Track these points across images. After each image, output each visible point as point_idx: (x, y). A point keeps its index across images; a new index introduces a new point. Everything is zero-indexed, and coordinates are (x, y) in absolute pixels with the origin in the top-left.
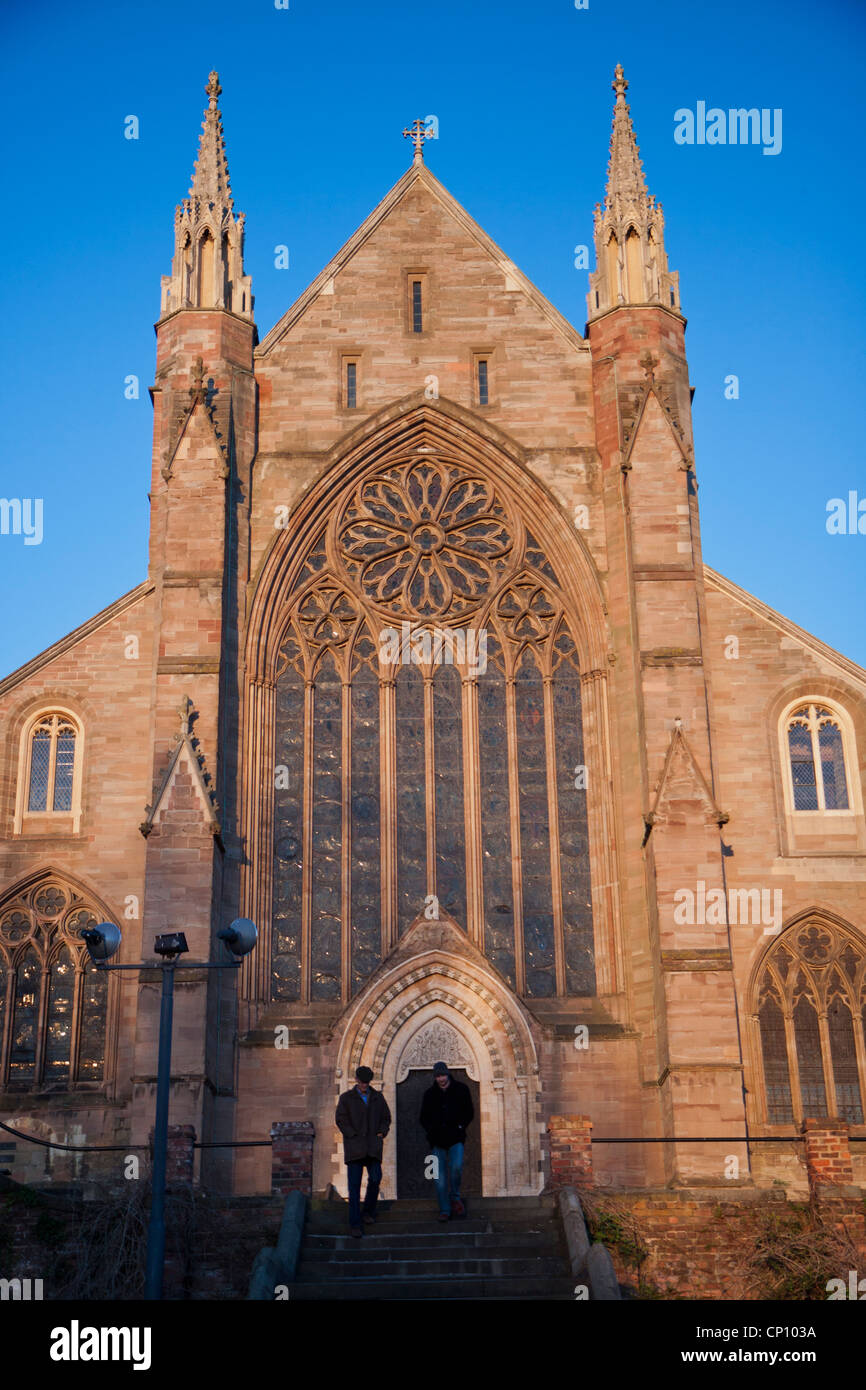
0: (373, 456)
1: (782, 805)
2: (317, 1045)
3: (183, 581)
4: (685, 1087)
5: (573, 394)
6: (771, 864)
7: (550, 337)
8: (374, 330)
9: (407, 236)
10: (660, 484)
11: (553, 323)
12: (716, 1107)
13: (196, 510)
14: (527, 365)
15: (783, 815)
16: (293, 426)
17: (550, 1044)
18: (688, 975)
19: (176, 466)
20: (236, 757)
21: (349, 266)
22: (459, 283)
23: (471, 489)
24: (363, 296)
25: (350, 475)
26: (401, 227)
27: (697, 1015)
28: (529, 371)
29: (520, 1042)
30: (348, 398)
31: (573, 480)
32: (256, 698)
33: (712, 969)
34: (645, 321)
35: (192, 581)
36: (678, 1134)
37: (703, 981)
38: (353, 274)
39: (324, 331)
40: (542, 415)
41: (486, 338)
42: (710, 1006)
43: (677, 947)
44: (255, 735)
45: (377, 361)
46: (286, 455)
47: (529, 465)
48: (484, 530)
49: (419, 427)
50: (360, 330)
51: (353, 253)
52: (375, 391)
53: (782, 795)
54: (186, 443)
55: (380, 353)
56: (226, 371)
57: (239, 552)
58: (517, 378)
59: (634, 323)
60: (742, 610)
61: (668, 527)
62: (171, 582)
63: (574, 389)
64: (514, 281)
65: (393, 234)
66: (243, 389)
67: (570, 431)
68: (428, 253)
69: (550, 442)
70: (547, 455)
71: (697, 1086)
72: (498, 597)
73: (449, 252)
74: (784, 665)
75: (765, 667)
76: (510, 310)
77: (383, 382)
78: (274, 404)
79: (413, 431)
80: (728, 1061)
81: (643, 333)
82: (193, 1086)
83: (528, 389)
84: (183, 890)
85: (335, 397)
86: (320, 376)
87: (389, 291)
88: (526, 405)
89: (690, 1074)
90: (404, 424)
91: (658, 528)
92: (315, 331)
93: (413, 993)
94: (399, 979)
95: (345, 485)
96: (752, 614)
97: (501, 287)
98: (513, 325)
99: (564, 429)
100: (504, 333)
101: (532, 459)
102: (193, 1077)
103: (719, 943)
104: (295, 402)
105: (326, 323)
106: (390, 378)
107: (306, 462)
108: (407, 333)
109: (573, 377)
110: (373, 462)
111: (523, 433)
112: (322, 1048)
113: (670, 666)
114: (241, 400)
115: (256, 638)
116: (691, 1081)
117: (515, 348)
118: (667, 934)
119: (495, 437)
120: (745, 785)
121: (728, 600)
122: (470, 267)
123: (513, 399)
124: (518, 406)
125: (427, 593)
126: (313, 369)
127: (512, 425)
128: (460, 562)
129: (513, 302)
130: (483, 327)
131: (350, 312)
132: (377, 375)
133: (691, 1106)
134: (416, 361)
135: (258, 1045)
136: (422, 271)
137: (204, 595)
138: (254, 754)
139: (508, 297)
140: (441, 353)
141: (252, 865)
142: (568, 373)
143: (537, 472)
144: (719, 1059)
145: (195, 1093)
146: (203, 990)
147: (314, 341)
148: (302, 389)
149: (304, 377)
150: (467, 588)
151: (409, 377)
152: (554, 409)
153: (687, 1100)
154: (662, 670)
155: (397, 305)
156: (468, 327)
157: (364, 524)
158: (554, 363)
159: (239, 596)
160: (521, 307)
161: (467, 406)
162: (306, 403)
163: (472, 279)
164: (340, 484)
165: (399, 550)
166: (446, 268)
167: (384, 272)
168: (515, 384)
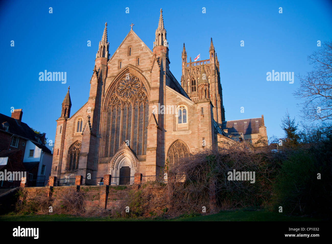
0: (121, 76)
1: (176, 123)
2: (108, 163)
3: (91, 98)
4: (148, 168)
5: (150, 61)
6: (172, 133)
7: (148, 53)
8: (123, 56)
9: (129, 41)
10: (156, 74)
11: (148, 51)
12: (152, 171)
13: (93, 87)
14: (144, 58)
15: (175, 125)
16: (111, 73)
17: (138, 162)
18: (150, 151)
19: (92, 81)
20: (99, 123)
21: (121, 47)
22: (135, 47)
23: (136, 78)
24: (122, 51)
25: (118, 79)
26: (128, 40)
27: (150, 157)
28: (144, 59)
29: (134, 162)
30: (119, 67)
31: (148, 75)
32: (104, 114)
33: (153, 150)
34: (159, 48)
35: (92, 98)
36: (146, 175)
37: (152, 152)
38: (121, 48)
39: (117, 57)
40: (146, 65)
41: (138, 55)
42: (152, 156)
43: (149, 147)
44: (103, 119)
45: (123, 61)
46: (110, 77)
47: (142, 74)
48: (137, 84)
49: (128, 70)
50: (122, 57)
51: (121, 45)
52: (123, 66)
53: (176, 121)
54: (93, 78)
55: (124, 60)
56: (101, 66)
57: (102, 92)
58: (142, 60)
59: (157, 49)
60: (171, 92)
61: (156, 81)
62: (89, 98)
63: (150, 60)
64: (143, 45)
65: (127, 41)
66: (104, 68)
67: (149, 67)
68: (132, 43)
69: (146, 69)
70: (145, 72)
71: (149, 168)
72: (137, 95)
73: (134, 42)
74: (177, 100)
75: (174, 101)
76: (142, 50)
77: (124, 64)
78: (110, 70)
79: (127, 71)
80: (154, 164)
81: (158, 50)
82: (85, 170)
83: (144, 62)
84: (86, 143)
85: (118, 67)
86: (116, 65)
87: (126, 50)
88: (143, 64)
89: (148, 166)
90: (125, 70)
91: (155, 81)
92: (116, 58)
93: (122, 155)
94: (119, 154)
95: (118, 80)
96: (173, 93)
97: (141, 47)
98: (142, 52)
99: (148, 67)
100: (141, 53)
101: (143, 72)
102: (85, 169)
103: (155, 146)
104: (112, 69)
105: (117, 56)
106: (125, 63)
107: (112, 78)
108: (128, 56)
109: (150, 59)
110: (122, 76)
111: (143, 68)
112: (108, 164)
113: (153, 103)
114: (103, 70)
115: (104, 105)
116: (149, 167)
117: (143, 55)
118: (148, 145)
119: (138, 70)
120: (169, 120)
121: (169, 91)
122: (137, 44)
123: (142, 63)
124: (142, 64)
125: (128, 95)
126: (115, 64)
127: (141, 68)
128: (133, 90)
129: (143, 49)
130: (138, 53)
131: (120, 54)
132: (123, 63)
133: (148, 171)
134: (129, 60)
135: (101, 164)
136: (131, 46)
137: (93, 100)
138: (103, 122)
139: (142, 48)
140: (132, 58)
141: (102, 138)
142: (150, 58)
143: (143, 74)
144: (153, 164)
145: (85, 171)
146: (87, 157)
147: (115, 59)
148: (113, 67)
149: (114, 65)
150: (134, 94)
151: (127, 63)
152: (147, 64)
153: (148, 170)
154: (152, 104)
155: (127, 52)
156: (136, 53)
157: (121, 86)
158: (148, 57)
159: (101, 99)
160: (144, 49)
161: (135, 66)
162: (114, 69)
163: (137, 46)
164: (117, 80)
165: (125, 89)
166: (134, 45)
167: (125, 47)
168: (142, 61)
